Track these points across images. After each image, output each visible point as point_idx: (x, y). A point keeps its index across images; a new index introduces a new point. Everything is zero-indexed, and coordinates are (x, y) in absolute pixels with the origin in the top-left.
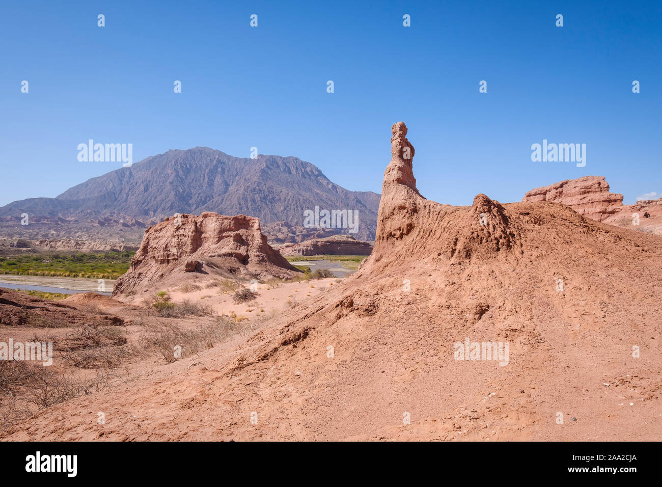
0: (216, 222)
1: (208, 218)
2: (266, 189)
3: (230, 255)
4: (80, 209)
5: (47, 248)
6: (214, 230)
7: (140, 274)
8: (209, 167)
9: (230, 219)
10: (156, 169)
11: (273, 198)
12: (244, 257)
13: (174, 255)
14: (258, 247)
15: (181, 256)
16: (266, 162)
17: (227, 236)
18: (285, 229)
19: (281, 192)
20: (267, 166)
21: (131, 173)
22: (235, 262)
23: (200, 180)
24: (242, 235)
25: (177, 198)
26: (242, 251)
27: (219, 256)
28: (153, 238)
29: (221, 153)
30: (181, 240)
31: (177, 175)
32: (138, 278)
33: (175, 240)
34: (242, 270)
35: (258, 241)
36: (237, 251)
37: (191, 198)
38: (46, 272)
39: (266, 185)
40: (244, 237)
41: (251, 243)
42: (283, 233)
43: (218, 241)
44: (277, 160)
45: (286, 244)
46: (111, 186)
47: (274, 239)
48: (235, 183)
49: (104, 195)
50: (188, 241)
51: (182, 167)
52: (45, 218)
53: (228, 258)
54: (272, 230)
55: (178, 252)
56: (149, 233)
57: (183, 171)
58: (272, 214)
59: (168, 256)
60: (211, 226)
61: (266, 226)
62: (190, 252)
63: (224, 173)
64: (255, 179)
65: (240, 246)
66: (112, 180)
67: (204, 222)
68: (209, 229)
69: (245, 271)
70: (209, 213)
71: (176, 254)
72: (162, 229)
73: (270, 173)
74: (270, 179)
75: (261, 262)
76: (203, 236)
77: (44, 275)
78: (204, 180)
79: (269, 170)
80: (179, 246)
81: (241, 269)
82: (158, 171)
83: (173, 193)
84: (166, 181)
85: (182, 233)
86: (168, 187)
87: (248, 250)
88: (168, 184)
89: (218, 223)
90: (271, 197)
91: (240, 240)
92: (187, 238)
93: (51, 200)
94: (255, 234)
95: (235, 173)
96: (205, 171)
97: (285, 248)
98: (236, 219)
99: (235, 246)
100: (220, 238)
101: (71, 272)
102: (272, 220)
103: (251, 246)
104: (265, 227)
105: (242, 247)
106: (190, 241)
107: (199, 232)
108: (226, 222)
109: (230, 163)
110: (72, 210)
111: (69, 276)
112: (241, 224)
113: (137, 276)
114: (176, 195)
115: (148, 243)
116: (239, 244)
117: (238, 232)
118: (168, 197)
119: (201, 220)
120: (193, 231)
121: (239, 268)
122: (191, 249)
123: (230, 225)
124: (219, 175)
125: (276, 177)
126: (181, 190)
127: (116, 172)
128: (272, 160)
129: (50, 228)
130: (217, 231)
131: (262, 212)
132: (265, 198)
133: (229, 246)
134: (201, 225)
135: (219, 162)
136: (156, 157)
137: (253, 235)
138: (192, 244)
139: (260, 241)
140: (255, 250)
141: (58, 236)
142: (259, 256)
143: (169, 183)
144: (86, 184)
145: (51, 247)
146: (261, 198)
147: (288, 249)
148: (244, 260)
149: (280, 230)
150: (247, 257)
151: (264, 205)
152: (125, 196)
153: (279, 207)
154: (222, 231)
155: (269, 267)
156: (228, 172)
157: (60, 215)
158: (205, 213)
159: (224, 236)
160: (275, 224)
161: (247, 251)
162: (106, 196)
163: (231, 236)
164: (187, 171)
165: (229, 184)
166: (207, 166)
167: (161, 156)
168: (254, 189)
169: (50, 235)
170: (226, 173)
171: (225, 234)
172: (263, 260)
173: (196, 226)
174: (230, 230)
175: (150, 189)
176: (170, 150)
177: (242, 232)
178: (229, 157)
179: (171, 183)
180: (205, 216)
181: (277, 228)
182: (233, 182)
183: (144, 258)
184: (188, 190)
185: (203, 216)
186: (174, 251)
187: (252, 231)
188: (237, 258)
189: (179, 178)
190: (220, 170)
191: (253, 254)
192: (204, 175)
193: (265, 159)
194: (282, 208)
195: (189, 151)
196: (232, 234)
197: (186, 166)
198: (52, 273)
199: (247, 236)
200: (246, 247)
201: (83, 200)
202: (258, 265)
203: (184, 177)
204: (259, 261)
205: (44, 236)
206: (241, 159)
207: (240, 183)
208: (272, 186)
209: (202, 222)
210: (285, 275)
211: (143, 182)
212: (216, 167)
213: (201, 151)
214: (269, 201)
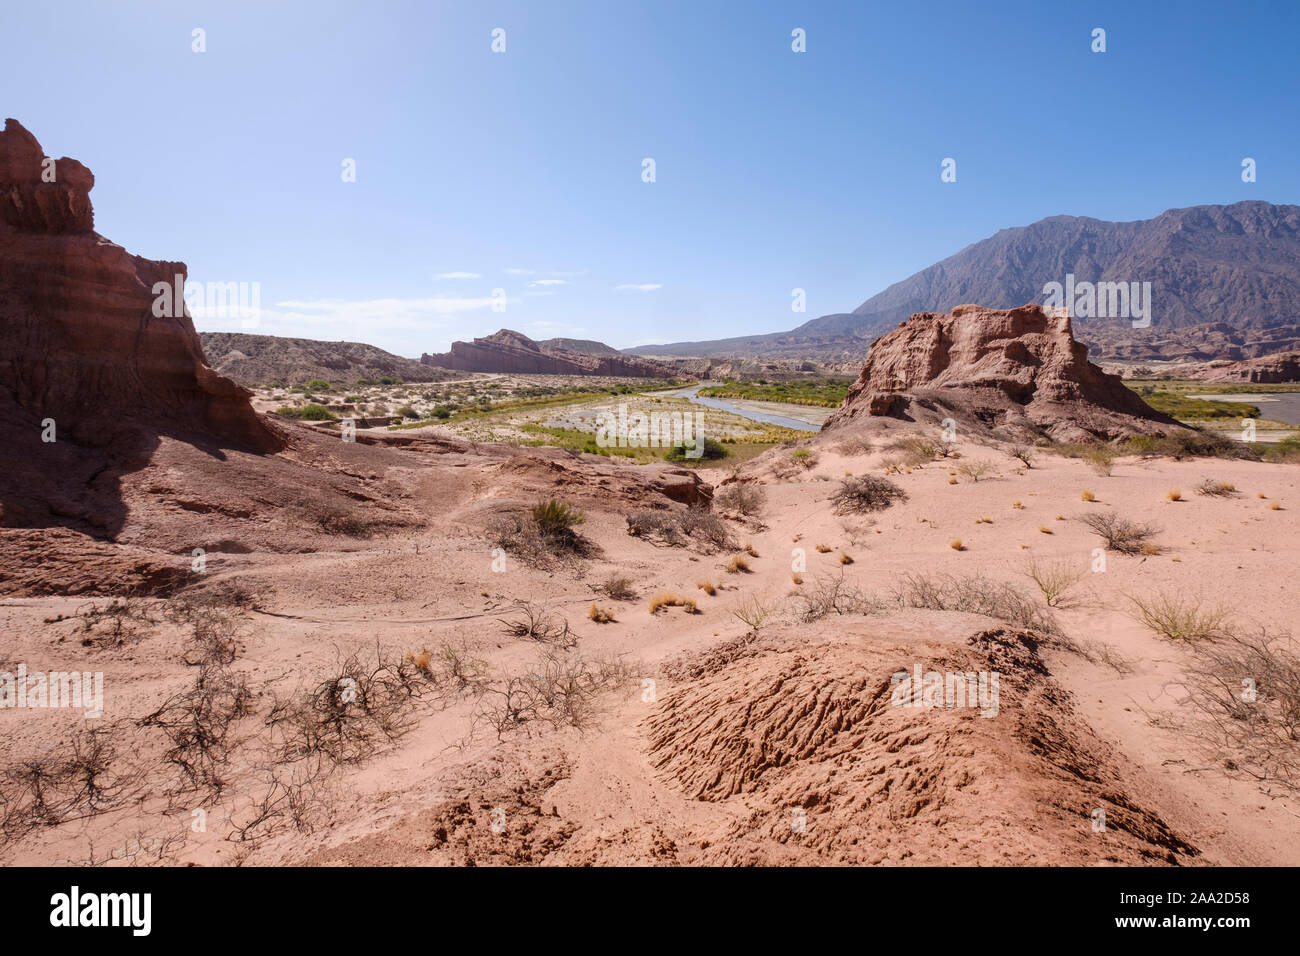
0: (976, 322)
1: (963, 316)
2: (1179, 269)
3: (991, 383)
4: (878, 324)
5: (831, 372)
6: (972, 338)
7: (854, 411)
8: (1067, 246)
9: (1004, 315)
10: (979, 261)
11: (1194, 284)
12: (1025, 388)
13: (901, 382)
14: (1060, 368)
15: (911, 385)
16: (1182, 220)
17: (995, 349)
18: (1218, 336)
19: (1215, 269)
20: (1185, 228)
21: (943, 272)
22: (1000, 397)
23: (1048, 268)
24: (1028, 345)
25: (1009, 298)
26: (1022, 376)
27: (965, 386)
28: (880, 354)
29: (1088, 219)
30: (913, 357)
31: (1012, 265)
32: (851, 416)
33: (905, 358)
34: (1011, 415)
35: (1063, 355)
36: (1010, 377)
37: (1032, 297)
38: (803, 401)
39: (1179, 261)
40: (1031, 350)
41: (1046, 360)
42: (1212, 343)
43: (977, 358)
44: (1211, 214)
45: (1213, 362)
46: (916, 292)
47: (1188, 355)
48: (1115, 265)
49: (907, 305)
50: (924, 358)
51: (1019, 252)
52: (839, 337)
53: (985, 391)
54: (1187, 339)
55: (907, 378)
56: (875, 348)
57: (1021, 258)
58: (1190, 311)
59: (894, 384)
60: (968, 330)
61: (1175, 332)
62: (926, 378)
63: (1094, 252)
64: (1157, 253)
65: (1019, 366)
66: (917, 284)
67: (956, 324)
68: (963, 336)
69: (1017, 418)
70: (965, 306)
71: (903, 380)
72: (892, 340)
73: (1190, 239)
74: (1191, 249)
75: (1063, 398)
76: (952, 349)
77: (801, 404)
78: (1055, 268)
79: (1189, 234)
80: (910, 367)
81: (1009, 412)
82: (981, 265)
83: (1003, 292)
84: (993, 276)
85: (917, 346)
86: (996, 283)
87: (1036, 374)
88: (996, 280)
89: (979, 325)
90: (1189, 282)
91: (1021, 356)
92: (923, 354)
93: (846, 315)
94: (1058, 341)
95: (1116, 249)
96: (1058, 254)
97: (1209, 368)
98: (1018, 315)
99: (1007, 366)
100: (981, 353)
101: (830, 401)
102: (1189, 322)
103: (1044, 366)
104: (1172, 334)
105: (1024, 370)
106: (927, 359)
107: (945, 342)
108: (996, 322)
109: (1106, 234)
110: (869, 326)
111: (826, 406)
112: (1028, 324)
113: (849, 414)
114: (1008, 294)
115: (872, 364)
116: (1017, 363)
117: (1021, 340)
118: (995, 299)
119: (950, 321)
120: (935, 341)
121: (1003, 411)
122: (928, 373)
123: (1003, 326)
124: (1084, 256)
125: (1205, 245)
126: (1016, 287)
127: (924, 273)
128: (1196, 215)
129: (844, 349)
130: (976, 340)
131: (1167, 308)
132: (1176, 284)
133: (995, 366)
134: (949, 331)
135: (1085, 234)
136: (979, 244)
137: (1054, 344)
138: (931, 363)
139: (1068, 355)
140: (1052, 375)
141: (851, 357)
142: (1059, 387)
143: (999, 278)
144: (886, 293)
145: (836, 370)
146: (1167, 285)
147: (1217, 371)
148: (1022, 395)
149: (1205, 338)
150: (1033, 387)
151: (1173, 297)
152: (934, 302)
153: (1207, 299)
154: (985, 339)
155: (1081, 411)
156: (1101, 249)
157: (856, 333)
158: (957, 307)
159: (988, 349)
160: (1195, 329)
161: (1033, 377)
162: (910, 305)
163: (1002, 348)
164: (1027, 258)
165: (1102, 269)
166: (1062, 246)
167: (987, 241)
168: (1154, 272)
169: (842, 357)
170: (1097, 251)
171: (992, 344)
172: (1070, 395)
173: (940, 332)
174: (1002, 336)
175: (969, 291)
176: (1001, 231)
177: (1029, 338)
178: (1105, 225)
179: (1000, 278)
180: (958, 314)
181: (1200, 334)
182: (1109, 264)
183: (863, 388)
184: (1028, 286)
185: (954, 314)
186: (902, 376)
187: (1052, 335)
188: (1006, 390)
189: (1013, 270)
190: (1086, 247)
191: (1048, 381)
192: (1057, 259)
193: (1181, 216)
194: (1214, 299)
195: (1033, 226)
196: (1005, 342)
197: (1027, 250)
198: (809, 401)
199: (1039, 346)
200: (1031, 369)
201: (882, 313)
202: (1053, 406)
203: (1022, 267)
204: (1059, 398)
205: (836, 357)
206: (1128, 225)
207: (1124, 264)
208: (1194, 262)
209: (951, 324)
210: (1122, 429)
211: (959, 282)
212: (1079, 244)
213: (1052, 223)
214: (1184, 290)
